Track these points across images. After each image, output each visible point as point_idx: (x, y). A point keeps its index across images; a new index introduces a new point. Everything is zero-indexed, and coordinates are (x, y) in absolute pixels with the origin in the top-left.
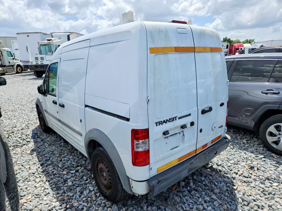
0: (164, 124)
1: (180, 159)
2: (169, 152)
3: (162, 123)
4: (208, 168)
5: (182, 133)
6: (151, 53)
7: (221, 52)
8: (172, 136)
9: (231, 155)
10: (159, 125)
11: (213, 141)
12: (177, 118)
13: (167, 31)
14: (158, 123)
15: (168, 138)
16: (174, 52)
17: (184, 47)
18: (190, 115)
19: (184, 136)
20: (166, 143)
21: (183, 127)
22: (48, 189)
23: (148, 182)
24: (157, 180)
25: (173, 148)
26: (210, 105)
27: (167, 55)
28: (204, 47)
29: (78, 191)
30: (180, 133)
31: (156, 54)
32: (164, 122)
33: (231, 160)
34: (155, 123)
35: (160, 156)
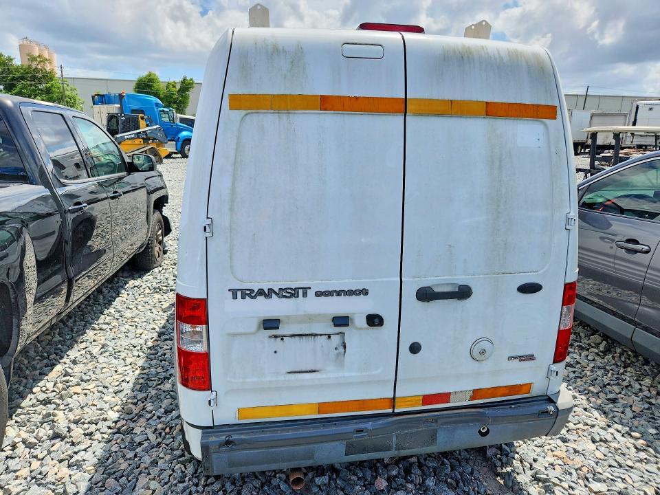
0: (261, 299)
1: (322, 407)
2: (282, 378)
3: (253, 295)
4: (498, 475)
5: (336, 340)
6: (231, 108)
7: (548, 121)
8: (297, 338)
9: (616, 464)
10: (243, 298)
11: (476, 393)
12: (311, 293)
13: (302, 52)
14: (239, 294)
15: (282, 339)
16: (314, 109)
17: (357, 98)
18: (365, 292)
19: (345, 347)
20: (275, 352)
21: (341, 321)
22: (128, 382)
23: (203, 433)
24: (224, 437)
25: (297, 370)
26: (462, 280)
27: (291, 116)
28: (451, 101)
29: (163, 406)
30: (329, 337)
31: (249, 111)
32: (261, 292)
33: (599, 480)
34: (229, 290)
35: (248, 380)
